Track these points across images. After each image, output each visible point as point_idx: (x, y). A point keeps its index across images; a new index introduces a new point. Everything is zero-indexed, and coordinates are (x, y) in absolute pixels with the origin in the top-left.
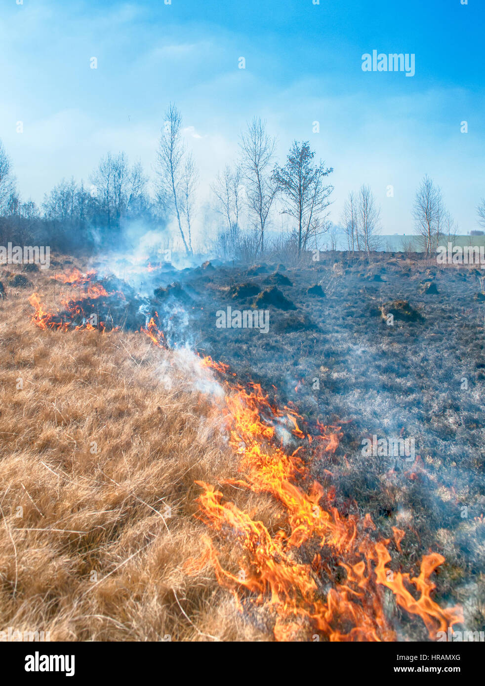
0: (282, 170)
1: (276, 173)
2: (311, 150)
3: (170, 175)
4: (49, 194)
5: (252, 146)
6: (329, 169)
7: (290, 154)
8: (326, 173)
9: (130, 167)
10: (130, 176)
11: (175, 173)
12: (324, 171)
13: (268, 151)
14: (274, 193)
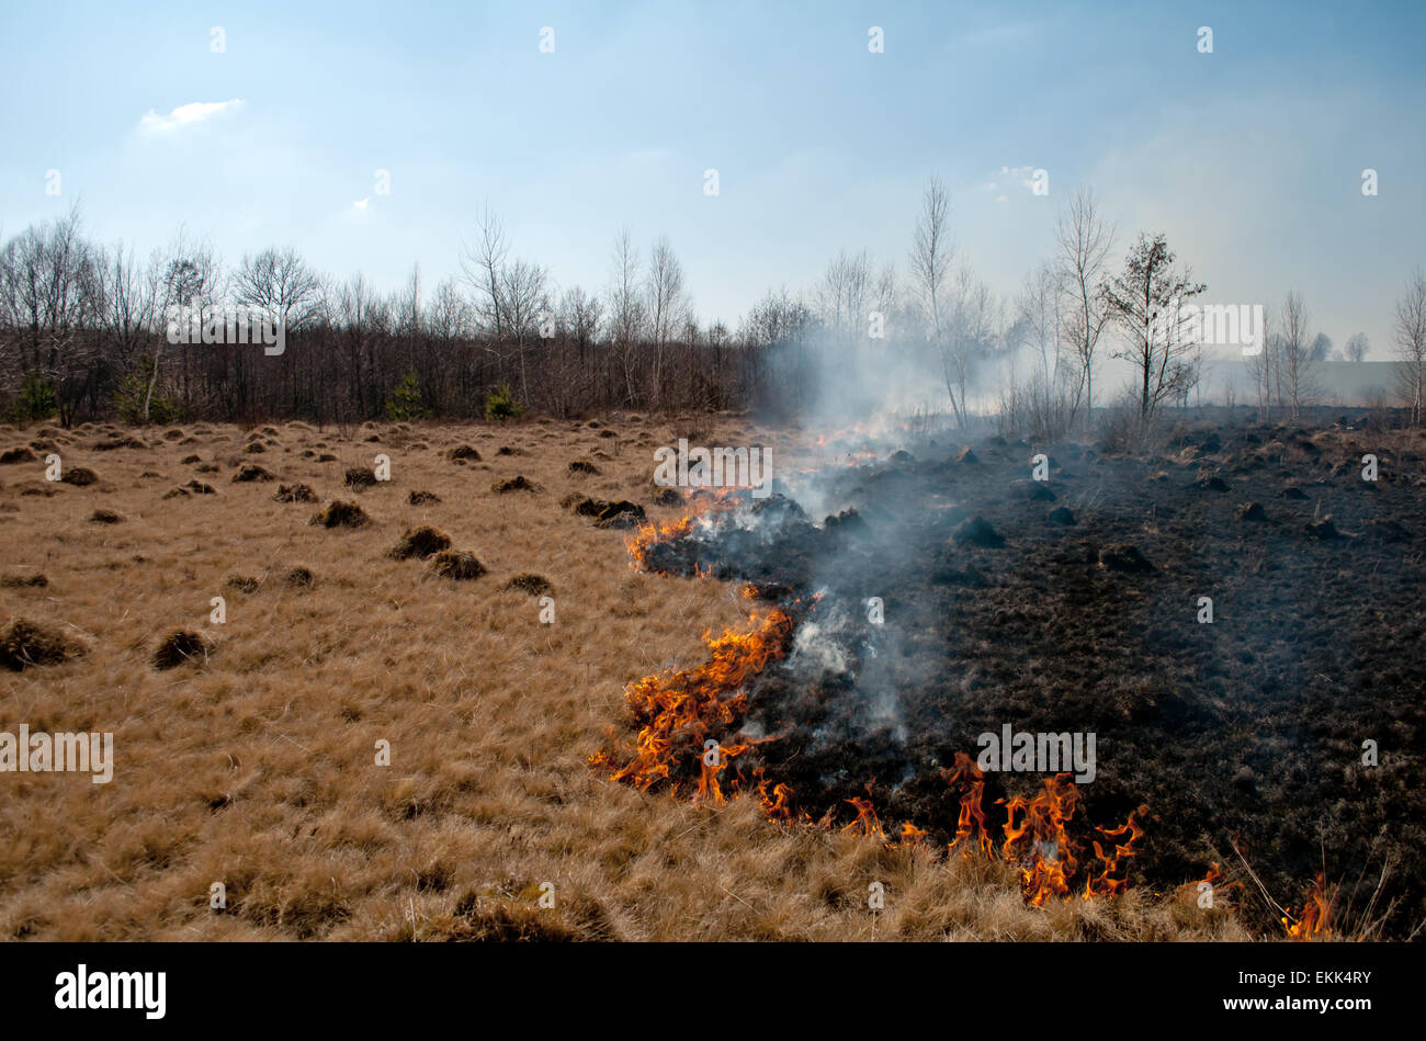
0: (1117, 281)
1: (1103, 288)
2: (1168, 251)
3: (930, 293)
4: (746, 317)
5: (1075, 236)
6: (1200, 286)
7: (1132, 255)
8: (1193, 292)
9: (875, 273)
10: (876, 286)
11: (937, 290)
12: (1190, 288)
13: (1102, 245)
14: (1102, 322)
